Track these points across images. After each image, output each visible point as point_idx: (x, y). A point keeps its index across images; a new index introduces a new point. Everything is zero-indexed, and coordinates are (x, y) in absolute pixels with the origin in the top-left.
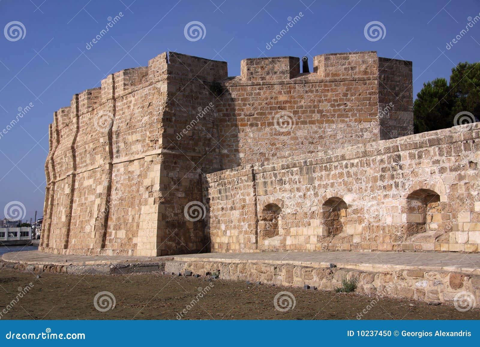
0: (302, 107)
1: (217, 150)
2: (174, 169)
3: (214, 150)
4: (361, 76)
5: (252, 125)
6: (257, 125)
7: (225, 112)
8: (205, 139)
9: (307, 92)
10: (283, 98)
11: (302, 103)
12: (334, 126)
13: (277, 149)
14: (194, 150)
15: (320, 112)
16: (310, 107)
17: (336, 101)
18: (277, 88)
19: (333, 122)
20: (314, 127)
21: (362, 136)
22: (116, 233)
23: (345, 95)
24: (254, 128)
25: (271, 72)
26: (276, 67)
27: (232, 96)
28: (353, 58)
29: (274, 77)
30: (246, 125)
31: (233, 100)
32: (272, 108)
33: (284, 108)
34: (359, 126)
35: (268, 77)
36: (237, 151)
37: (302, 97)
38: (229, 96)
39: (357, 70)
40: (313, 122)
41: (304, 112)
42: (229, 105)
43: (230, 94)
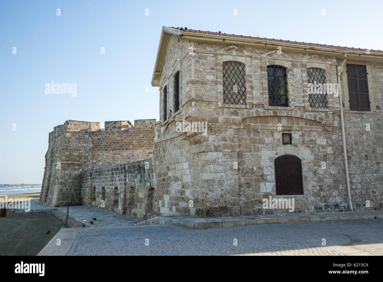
0: (125, 142)
1: (91, 161)
2: (68, 170)
3: (89, 161)
4: (149, 129)
5: (105, 150)
6: (107, 150)
7: (95, 144)
8: (85, 156)
9: (128, 136)
10: (119, 138)
11: (126, 141)
12: (138, 151)
13: (115, 160)
14: (79, 161)
15: (133, 145)
16: (129, 142)
17: (139, 140)
18: (116, 134)
19: (138, 149)
20: (130, 152)
21: (149, 155)
22: (50, 196)
24: (107, 151)
25: (114, 127)
26: (117, 125)
27: (99, 138)
28: (147, 122)
29: (115, 129)
30: (103, 150)
31: (99, 139)
32: (114, 143)
33: (118, 143)
34: (148, 151)
35: (113, 129)
36: (99, 161)
37: (126, 138)
38: (97, 138)
39: (148, 127)
40: (130, 149)
41: (126, 145)
42: (97, 141)
43: (98, 137)
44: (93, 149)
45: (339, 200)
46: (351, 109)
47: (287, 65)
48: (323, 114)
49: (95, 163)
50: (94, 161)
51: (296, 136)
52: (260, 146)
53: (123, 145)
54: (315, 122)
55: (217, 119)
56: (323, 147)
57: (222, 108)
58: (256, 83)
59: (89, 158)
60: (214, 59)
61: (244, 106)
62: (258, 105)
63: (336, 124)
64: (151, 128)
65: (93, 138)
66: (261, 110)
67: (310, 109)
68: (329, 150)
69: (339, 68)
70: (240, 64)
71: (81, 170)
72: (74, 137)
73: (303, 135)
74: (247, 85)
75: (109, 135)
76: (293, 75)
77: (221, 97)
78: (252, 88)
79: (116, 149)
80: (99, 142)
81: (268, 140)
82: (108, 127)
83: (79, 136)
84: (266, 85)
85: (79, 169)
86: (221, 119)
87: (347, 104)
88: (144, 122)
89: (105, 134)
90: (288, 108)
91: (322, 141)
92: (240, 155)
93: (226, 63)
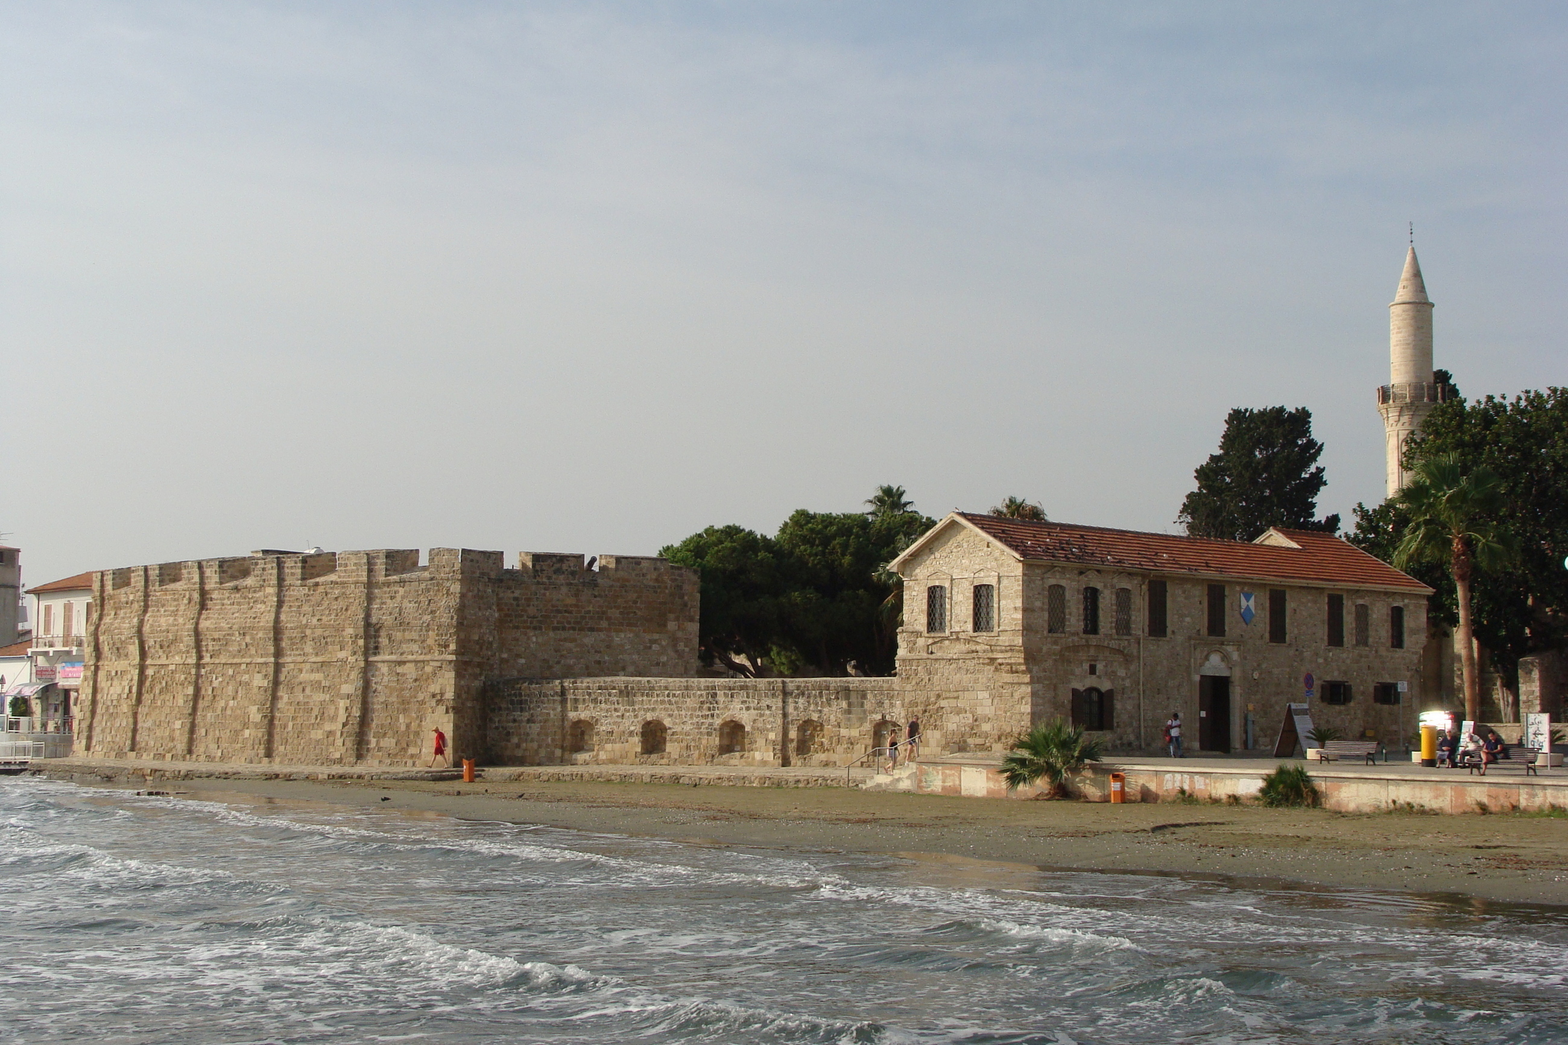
0: (589, 612)
3: (495, 655)
4: (651, 584)
5: (535, 628)
6: (540, 628)
7: (507, 612)
8: (489, 642)
9: (595, 597)
10: (571, 601)
11: (591, 608)
12: (622, 636)
13: (562, 656)
14: (480, 655)
15: (608, 619)
16: (598, 612)
17: (625, 608)
18: (564, 589)
19: (621, 631)
20: (602, 635)
21: (650, 647)
22: (378, 742)
23: (635, 602)
24: (538, 632)
25: (558, 571)
26: (565, 567)
27: (516, 595)
28: (644, 564)
29: (562, 577)
30: (528, 628)
31: (516, 599)
32: (559, 611)
33: (570, 612)
34: (647, 637)
35: (554, 576)
36: (518, 656)
37: (590, 602)
38: (512, 595)
39: (648, 577)
40: (600, 630)
41: (591, 618)
42: (512, 604)
43: (513, 592)
44: (501, 624)
45: (1132, 737)
46: (1150, 635)
47: (1099, 586)
48: (1126, 642)
49: (506, 661)
50: (505, 656)
51: (1100, 667)
52: (1071, 677)
53: (583, 618)
54: (1120, 652)
55: (1041, 649)
56: (1123, 679)
57: (1046, 638)
58: (1074, 611)
59: (495, 646)
60: (1041, 582)
61: (1063, 635)
62: (1073, 634)
63: (1135, 652)
64: (657, 580)
65: (501, 595)
66: (1076, 638)
67: (1116, 637)
68: (1127, 683)
69: (1143, 587)
70: (1061, 587)
71: (483, 678)
72: (470, 594)
73: (1106, 666)
74: (1067, 611)
75: (545, 589)
76: (1104, 598)
77: (1046, 626)
78: (1070, 614)
79: (564, 629)
80: (518, 605)
81: (1078, 671)
82: (542, 570)
83: (479, 590)
84: (1081, 611)
85: (481, 674)
86: (1045, 649)
87: (1147, 630)
88: (638, 563)
89: (534, 588)
90: (1098, 636)
91: (1121, 673)
92: (1055, 688)
93: (1050, 587)
